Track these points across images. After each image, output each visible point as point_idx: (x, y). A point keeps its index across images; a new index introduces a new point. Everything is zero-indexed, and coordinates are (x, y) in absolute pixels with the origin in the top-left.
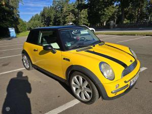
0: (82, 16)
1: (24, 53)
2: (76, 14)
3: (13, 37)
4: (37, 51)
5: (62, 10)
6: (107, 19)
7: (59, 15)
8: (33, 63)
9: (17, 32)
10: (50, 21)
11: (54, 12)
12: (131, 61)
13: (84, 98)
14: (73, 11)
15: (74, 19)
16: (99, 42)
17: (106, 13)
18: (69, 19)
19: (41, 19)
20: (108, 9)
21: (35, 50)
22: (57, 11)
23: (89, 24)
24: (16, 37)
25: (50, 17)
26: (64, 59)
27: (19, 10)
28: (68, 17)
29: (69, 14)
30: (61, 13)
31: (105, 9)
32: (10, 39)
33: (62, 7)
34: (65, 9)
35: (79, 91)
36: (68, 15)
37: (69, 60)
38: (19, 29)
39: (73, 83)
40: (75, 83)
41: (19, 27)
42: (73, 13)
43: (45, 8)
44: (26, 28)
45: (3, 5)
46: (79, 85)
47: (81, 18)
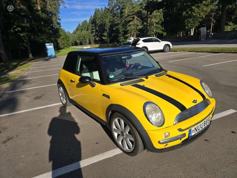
0: (154, 20)
1: (60, 83)
2: (143, 19)
3: (51, 57)
4: (74, 82)
5: (122, 13)
6: (197, 24)
7: (117, 21)
8: (71, 97)
9: (57, 48)
10: (104, 30)
11: (110, 16)
12: (195, 101)
13: (127, 148)
14: (139, 14)
15: (140, 27)
16: (159, 71)
17: (194, 14)
18: (133, 27)
19: (90, 27)
20: (198, 7)
21: (72, 81)
22: (114, 15)
23: (165, 34)
24: (55, 57)
25: (104, 25)
26: (104, 95)
27: (60, 16)
28: (131, 23)
29: (133, 18)
30: (121, 17)
31: (193, 8)
32: (47, 60)
33: (123, 9)
34: (126, 11)
35: (121, 138)
36: (130, 21)
37: (108, 97)
38: (60, 44)
39: (114, 127)
40: (116, 127)
41: (59, 40)
42: (139, 17)
43: (97, 11)
44: (70, 43)
45: (38, 11)
46: (121, 130)
47: (152, 24)
